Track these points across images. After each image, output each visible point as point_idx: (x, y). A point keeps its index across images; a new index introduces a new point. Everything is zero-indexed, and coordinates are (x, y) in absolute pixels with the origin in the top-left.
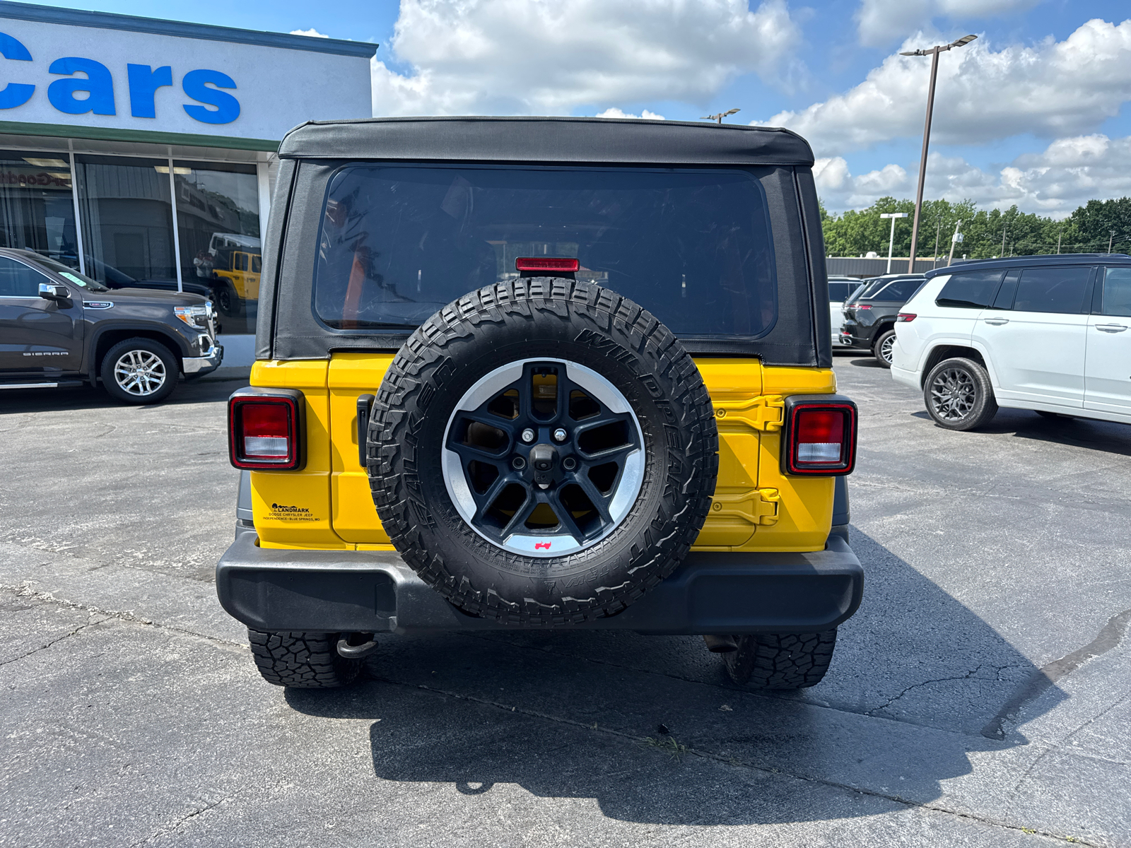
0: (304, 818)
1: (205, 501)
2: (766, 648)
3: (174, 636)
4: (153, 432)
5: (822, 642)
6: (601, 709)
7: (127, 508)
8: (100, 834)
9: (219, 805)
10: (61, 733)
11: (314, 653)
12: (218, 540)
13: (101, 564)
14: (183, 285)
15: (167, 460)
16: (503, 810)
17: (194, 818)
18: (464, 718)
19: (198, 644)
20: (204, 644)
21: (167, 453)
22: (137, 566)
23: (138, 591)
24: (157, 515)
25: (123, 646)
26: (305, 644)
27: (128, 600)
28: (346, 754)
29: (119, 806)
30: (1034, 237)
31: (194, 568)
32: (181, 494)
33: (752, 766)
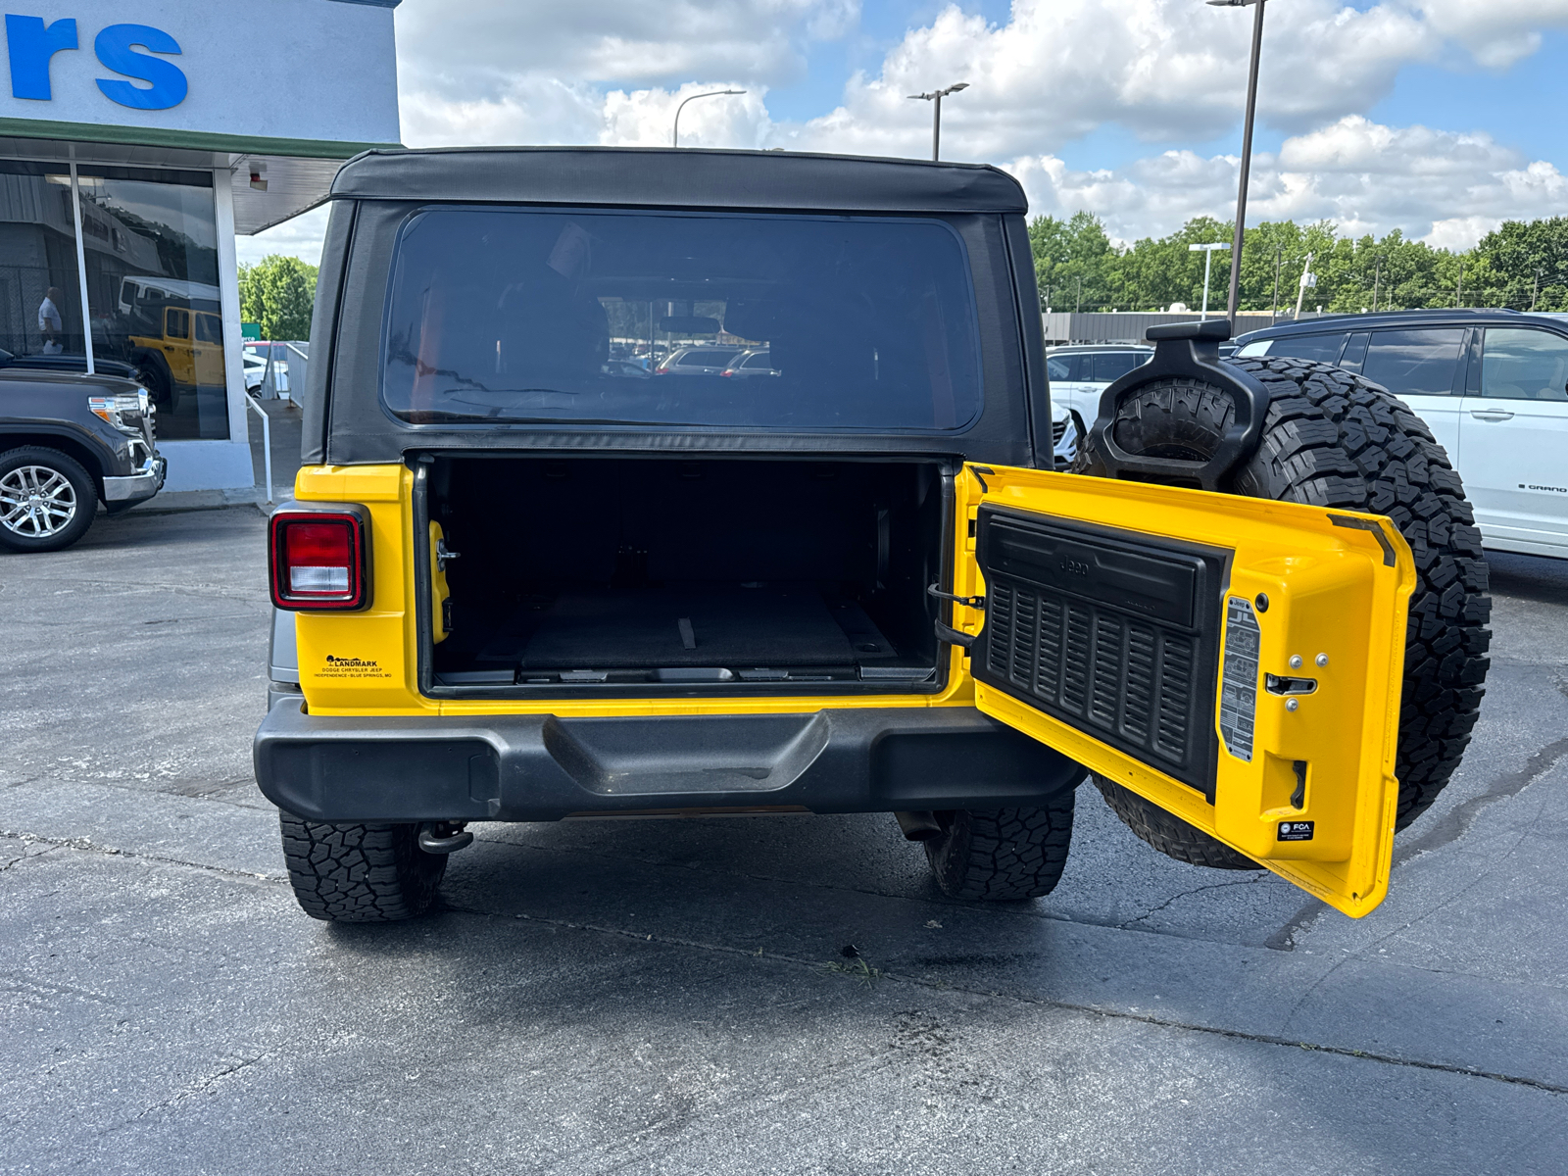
0: (376, 1071)
1: (168, 688)
2: (983, 839)
3: (156, 866)
4: (65, 592)
5: (1055, 829)
6: (768, 933)
7: (49, 701)
8: (102, 1098)
9: (258, 1062)
10: (19, 989)
11: (375, 866)
12: (198, 741)
13: (26, 777)
14: (95, 362)
15: (97, 632)
16: (641, 1051)
17: (228, 1076)
18: (581, 951)
19: (193, 875)
20: (201, 875)
21: (94, 622)
22: (81, 778)
23: (91, 811)
24: (97, 710)
25: (84, 881)
26: (363, 854)
27: (78, 823)
28: (424, 998)
29: (121, 1067)
30: (1423, 277)
31: (169, 779)
32: (128, 679)
33: (966, 989)
